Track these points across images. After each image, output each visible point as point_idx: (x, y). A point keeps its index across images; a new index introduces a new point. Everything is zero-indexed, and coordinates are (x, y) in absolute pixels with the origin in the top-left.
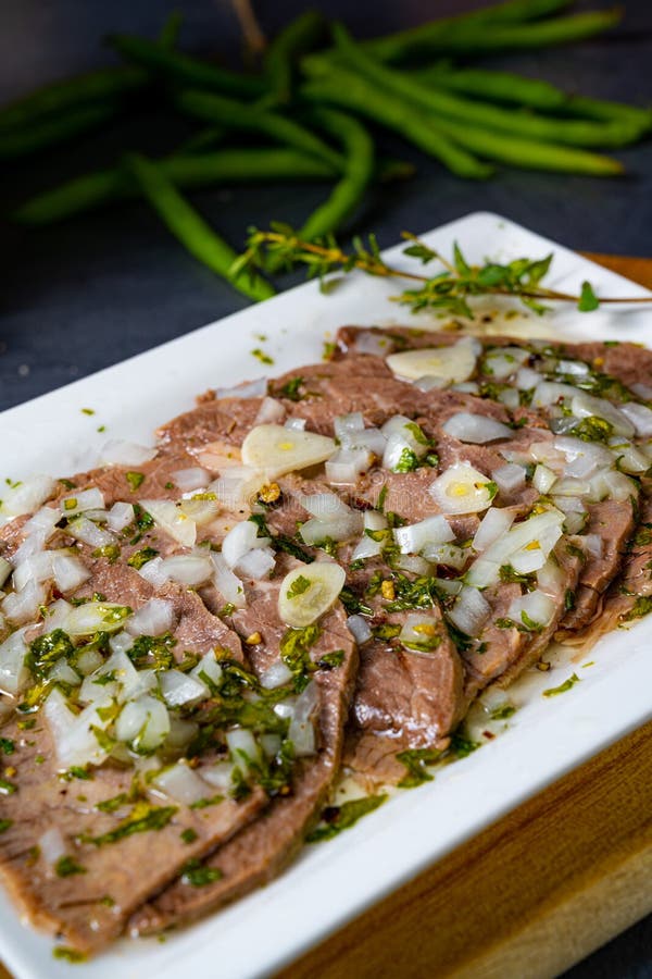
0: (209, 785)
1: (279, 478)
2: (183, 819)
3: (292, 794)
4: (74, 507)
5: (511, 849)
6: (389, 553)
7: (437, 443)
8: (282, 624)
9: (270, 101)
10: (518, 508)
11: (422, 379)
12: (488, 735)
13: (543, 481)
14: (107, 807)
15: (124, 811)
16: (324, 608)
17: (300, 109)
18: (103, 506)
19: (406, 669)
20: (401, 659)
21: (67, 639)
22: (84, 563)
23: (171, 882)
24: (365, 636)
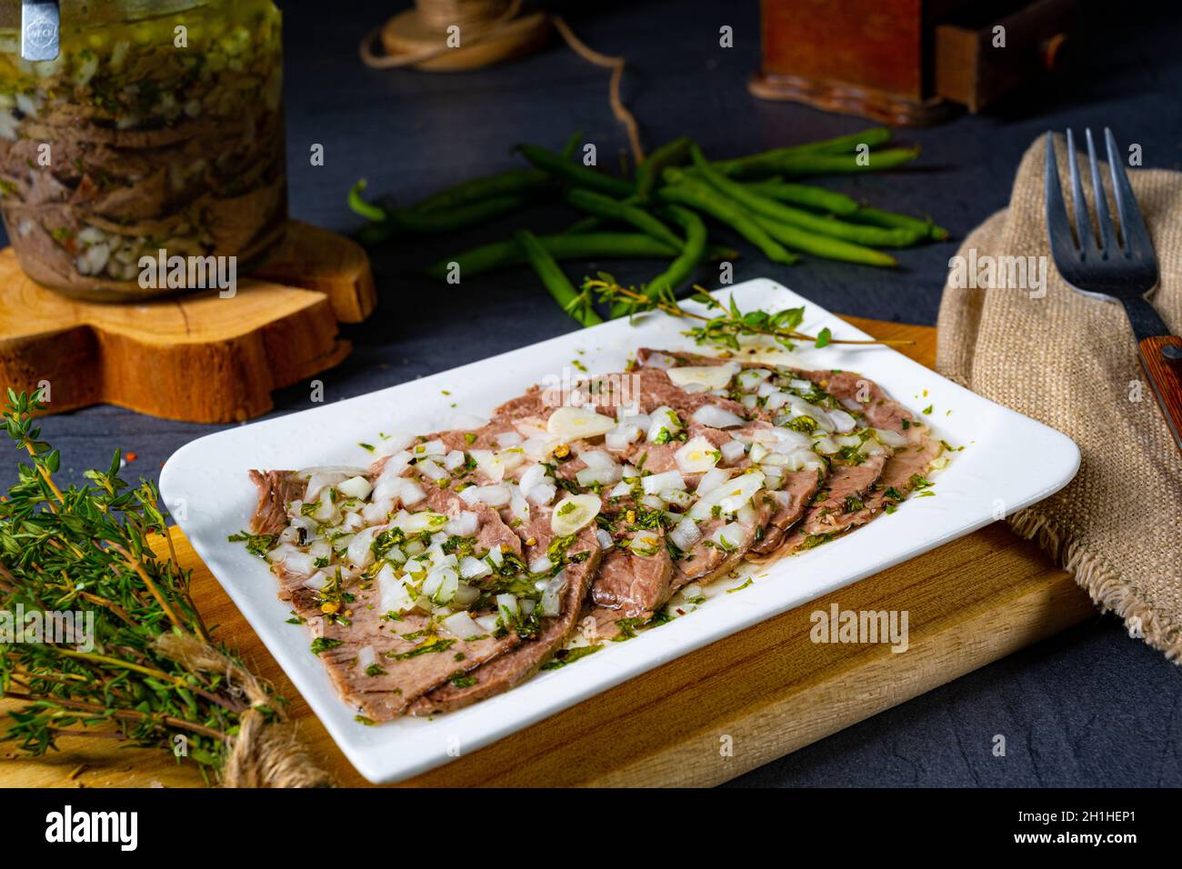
0: (480, 627)
1: (570, 443)
2: (459, 647)
3: (537, 640)
4: (423, 452)
5: (689, 694)
6: (635, 493)
7: (688, 426)
8: (552, 533)
9: (635, 199)
10: (735, 470)
11: (688, 385)
12: (681, 612)
13: (756, 455)
14: (409, 637)
15: (419, 640)
16: (583, 525)
17: (658, 206)
18: (444, 453)
19: (631, 566)
20: (630, 559)
21: (402, 534)
22: (423, 488)
23: (442, 685)
24: (608, 544)
